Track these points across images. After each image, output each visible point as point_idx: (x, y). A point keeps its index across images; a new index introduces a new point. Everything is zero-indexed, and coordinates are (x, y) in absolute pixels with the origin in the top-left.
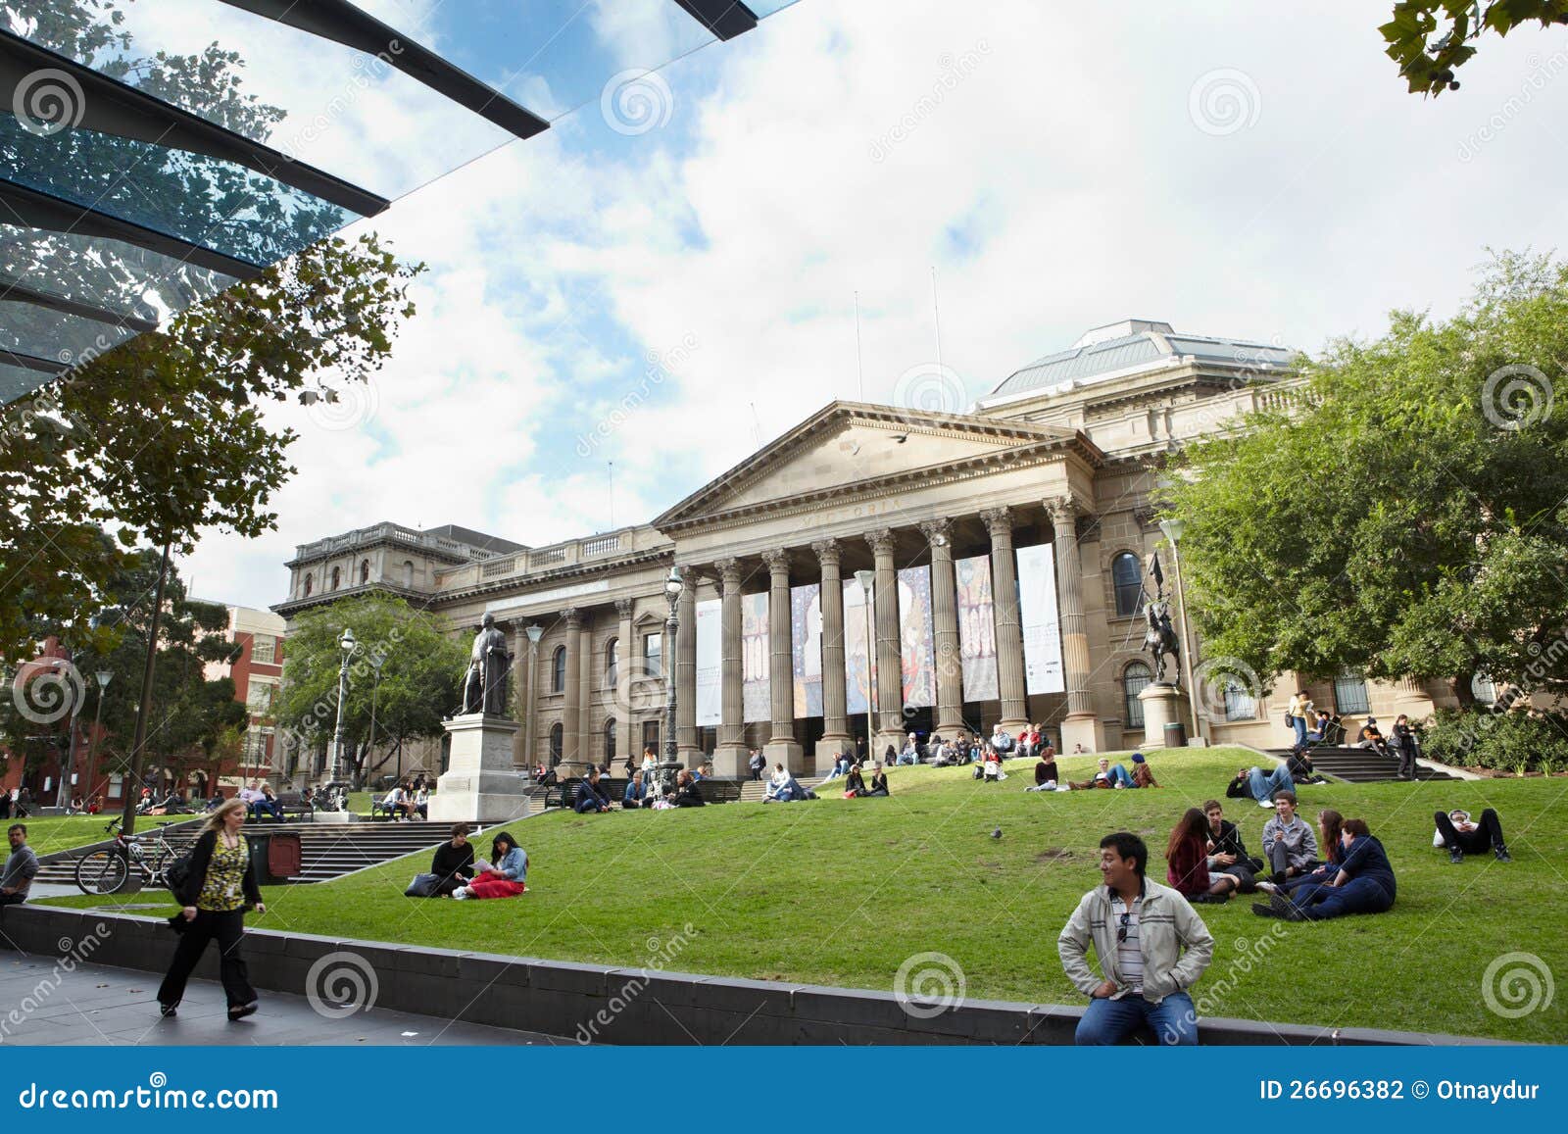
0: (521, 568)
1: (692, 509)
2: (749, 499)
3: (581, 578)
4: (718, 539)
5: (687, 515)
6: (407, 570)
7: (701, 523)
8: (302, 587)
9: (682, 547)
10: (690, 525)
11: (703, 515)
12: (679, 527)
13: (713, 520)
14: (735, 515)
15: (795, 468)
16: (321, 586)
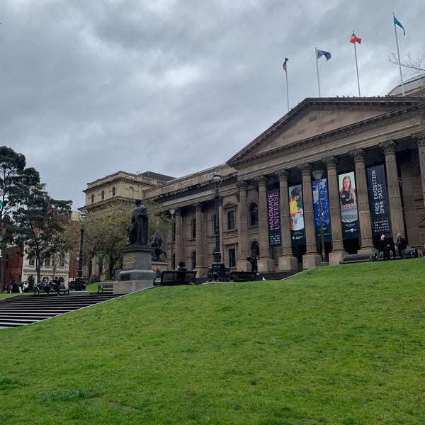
0: (176, 187)
1: (243, 155)
2: (269, 148)
3: (200, 190)
4: (255, 168)
5: (242, 158)
6: (131, 190)
7: (247, 161)
8: (90, 200)
9: (241, 172)
10: (243, 162)
11: (248, 157)
12: (238, 164)
13: (252, 159)
14: (262, 156)
15: (289, 132)
16: (98, 199)
